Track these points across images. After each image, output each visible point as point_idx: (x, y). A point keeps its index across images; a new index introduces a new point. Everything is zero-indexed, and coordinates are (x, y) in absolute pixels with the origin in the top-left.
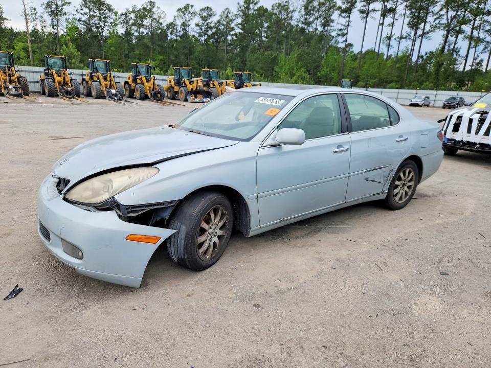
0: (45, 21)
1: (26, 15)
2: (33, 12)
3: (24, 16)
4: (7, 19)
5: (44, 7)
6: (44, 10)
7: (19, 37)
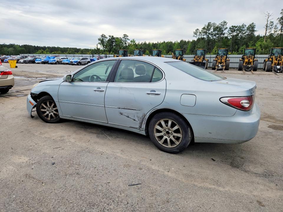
0: (277, 28)
1: (267, 26)
2: (271, 24)
3: (266, 27)
4: (256, 31)
5: (279, 20)
6: (278, 22)
7: (260, 39)
